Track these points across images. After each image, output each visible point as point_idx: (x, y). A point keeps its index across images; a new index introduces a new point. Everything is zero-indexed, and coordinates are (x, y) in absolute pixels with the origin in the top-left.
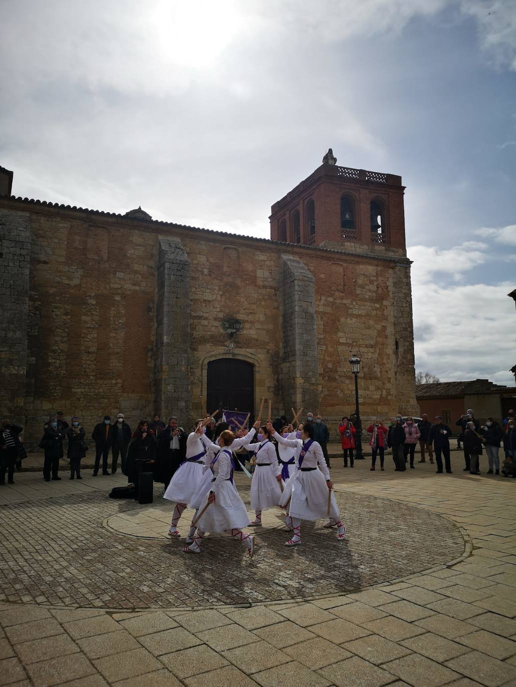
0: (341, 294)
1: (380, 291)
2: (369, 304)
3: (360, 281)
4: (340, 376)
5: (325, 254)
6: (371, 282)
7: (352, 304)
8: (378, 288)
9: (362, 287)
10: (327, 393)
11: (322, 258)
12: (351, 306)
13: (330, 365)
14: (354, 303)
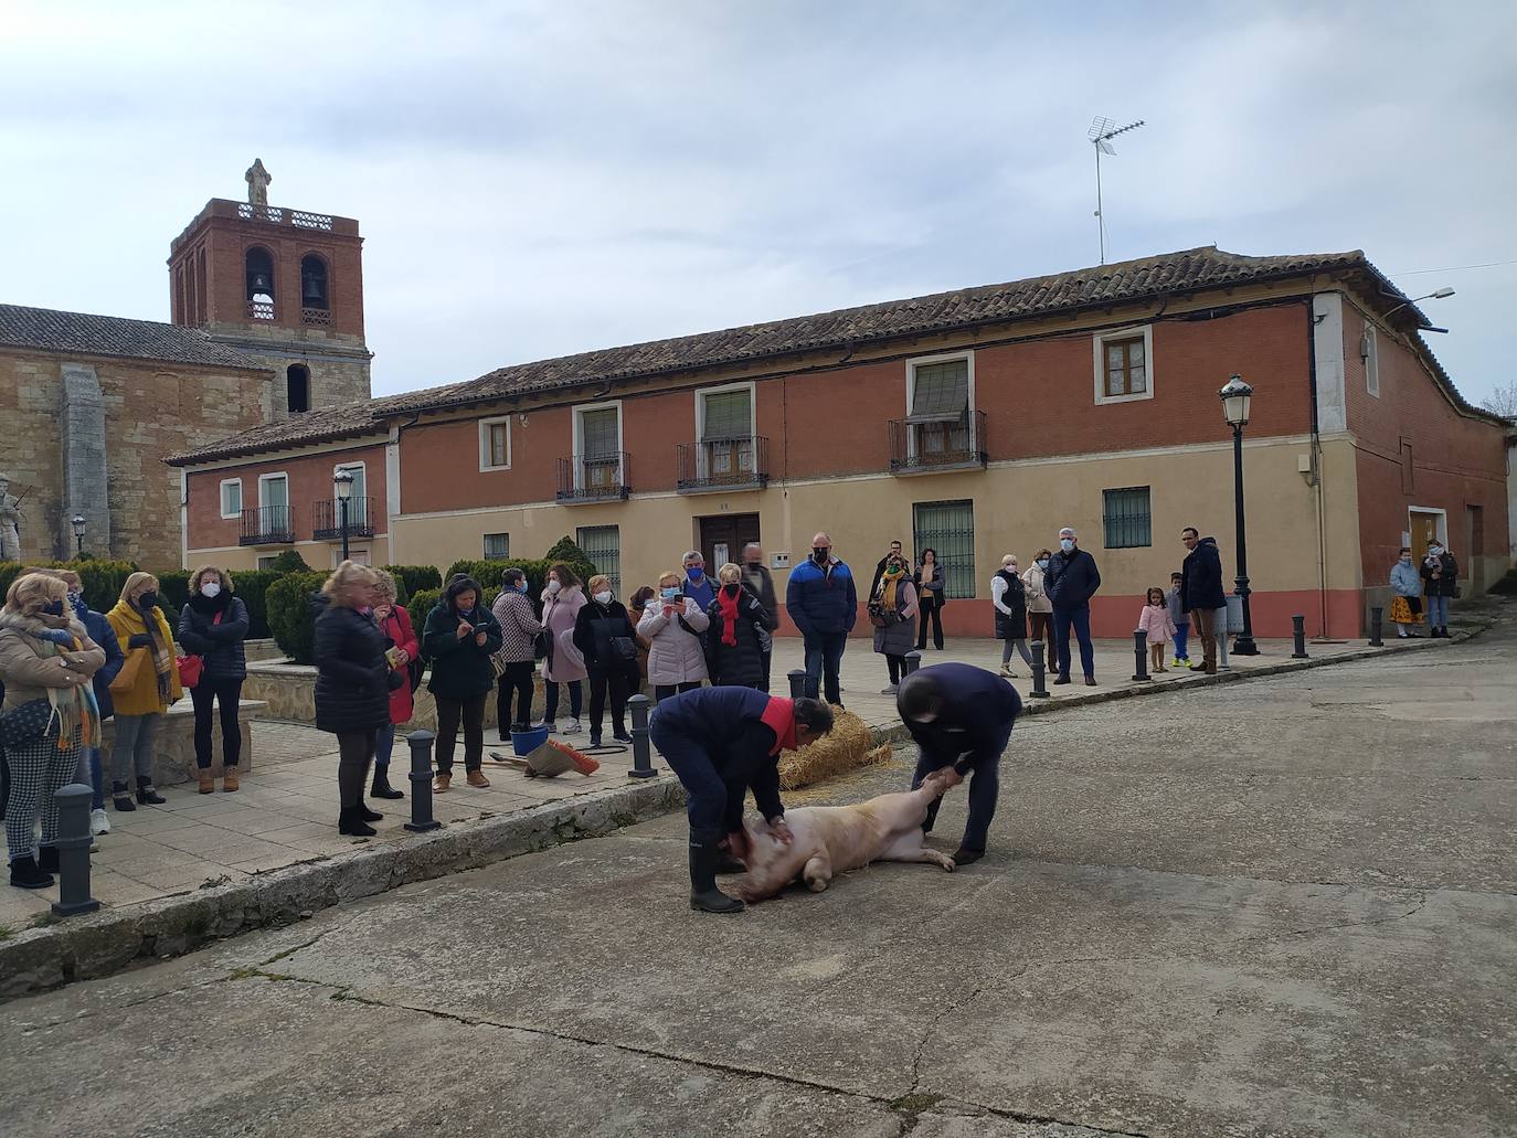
0: (174, 418)
1: (245, 412)
2: (225, 431)
3: (208, 399)
4: (171, 532)
5: (141, 363)
6: (230, 400)
7: (194, 431)
8: (242, 408)
9: (214, 407)
10: (146, 554)
11: (138, 367)
12: (193, 435)
13: (153, 518)
14: (198, 431)
